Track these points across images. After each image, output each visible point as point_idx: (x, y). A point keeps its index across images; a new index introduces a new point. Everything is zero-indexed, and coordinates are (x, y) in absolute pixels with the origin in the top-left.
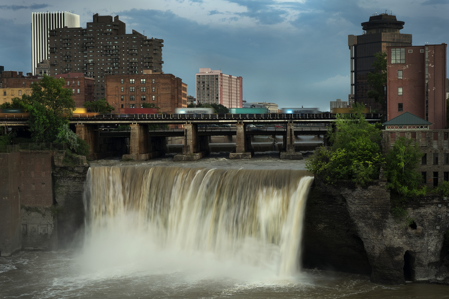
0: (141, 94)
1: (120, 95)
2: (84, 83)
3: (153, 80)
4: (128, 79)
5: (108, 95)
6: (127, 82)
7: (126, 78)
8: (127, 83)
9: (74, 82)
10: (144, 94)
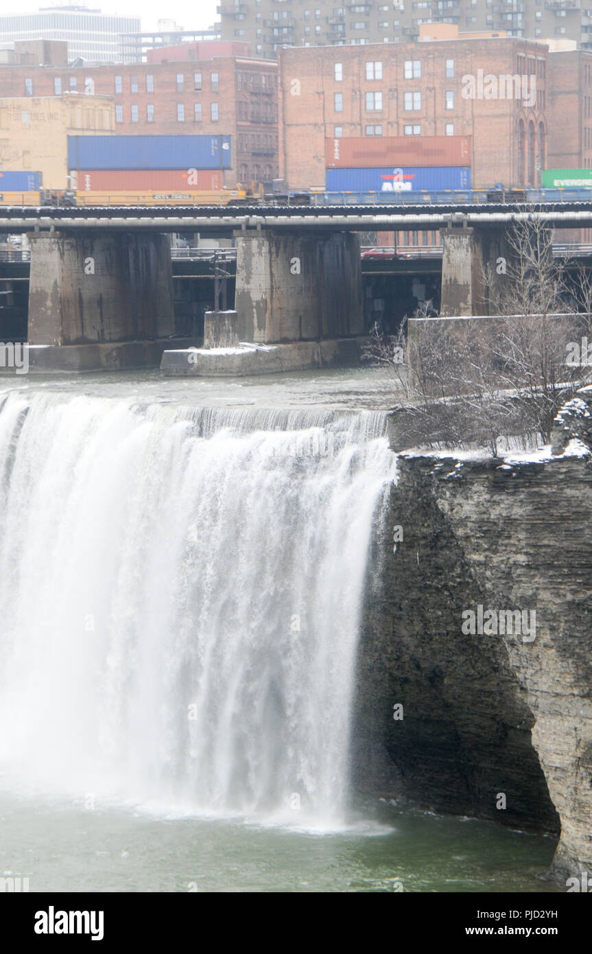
0: (405, 119)
1: (330, 123)
2: (233, 82)
3: (450, 64)
4: (360, 63)
5: (289, 125)
6: (353, 75)
7: (354, 58)
8: (355, 78)
9: (198, 78)
10: (415, 119)
